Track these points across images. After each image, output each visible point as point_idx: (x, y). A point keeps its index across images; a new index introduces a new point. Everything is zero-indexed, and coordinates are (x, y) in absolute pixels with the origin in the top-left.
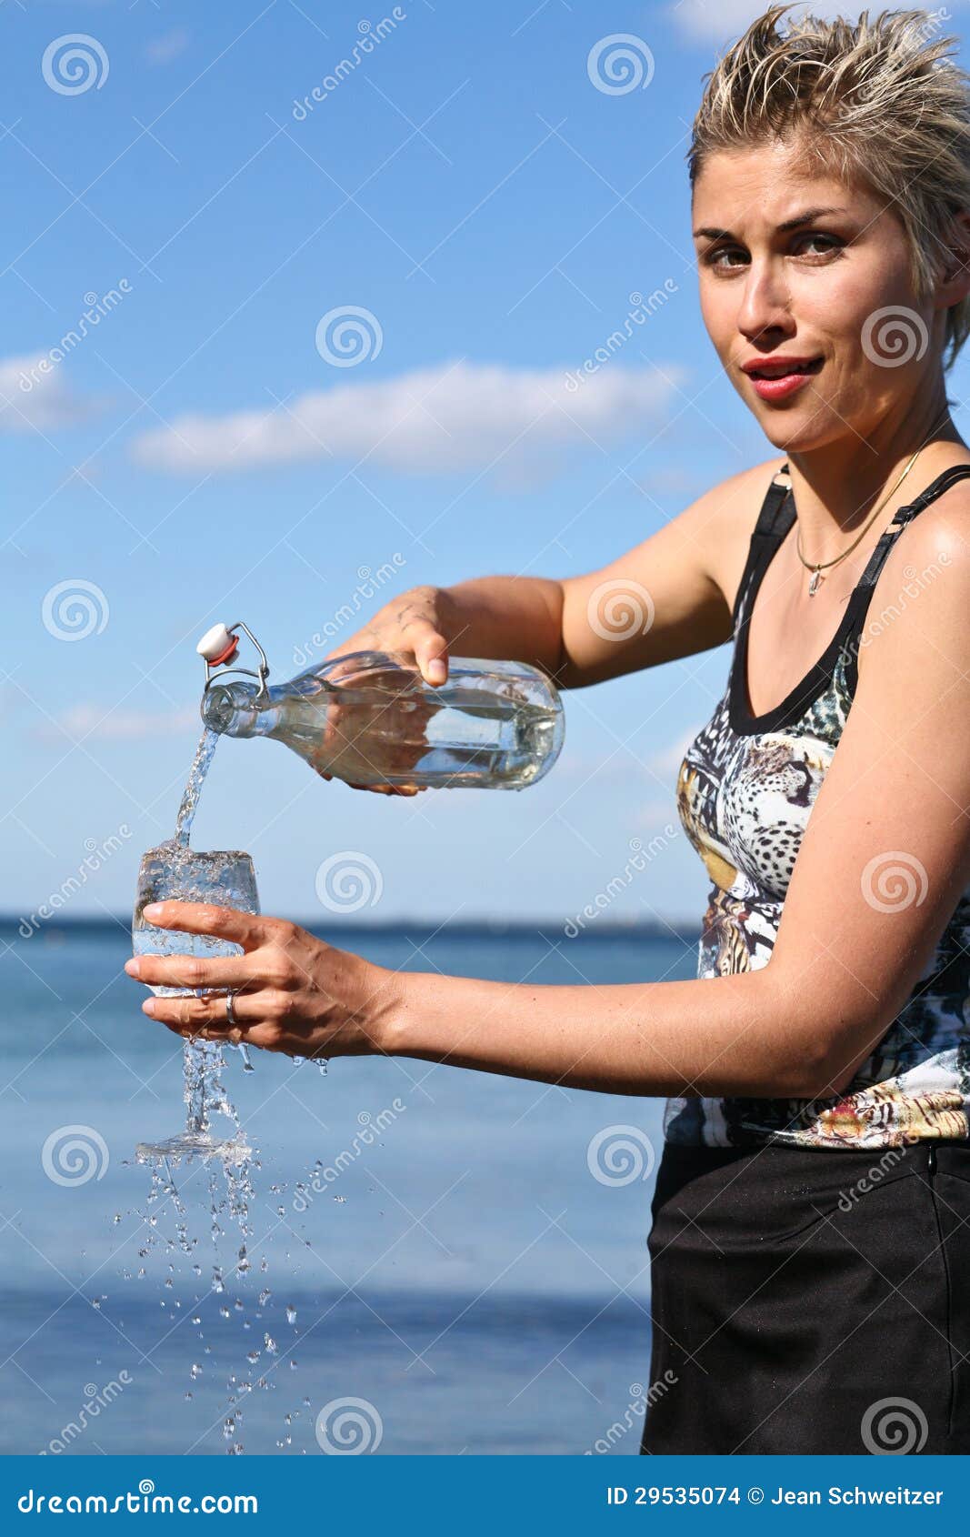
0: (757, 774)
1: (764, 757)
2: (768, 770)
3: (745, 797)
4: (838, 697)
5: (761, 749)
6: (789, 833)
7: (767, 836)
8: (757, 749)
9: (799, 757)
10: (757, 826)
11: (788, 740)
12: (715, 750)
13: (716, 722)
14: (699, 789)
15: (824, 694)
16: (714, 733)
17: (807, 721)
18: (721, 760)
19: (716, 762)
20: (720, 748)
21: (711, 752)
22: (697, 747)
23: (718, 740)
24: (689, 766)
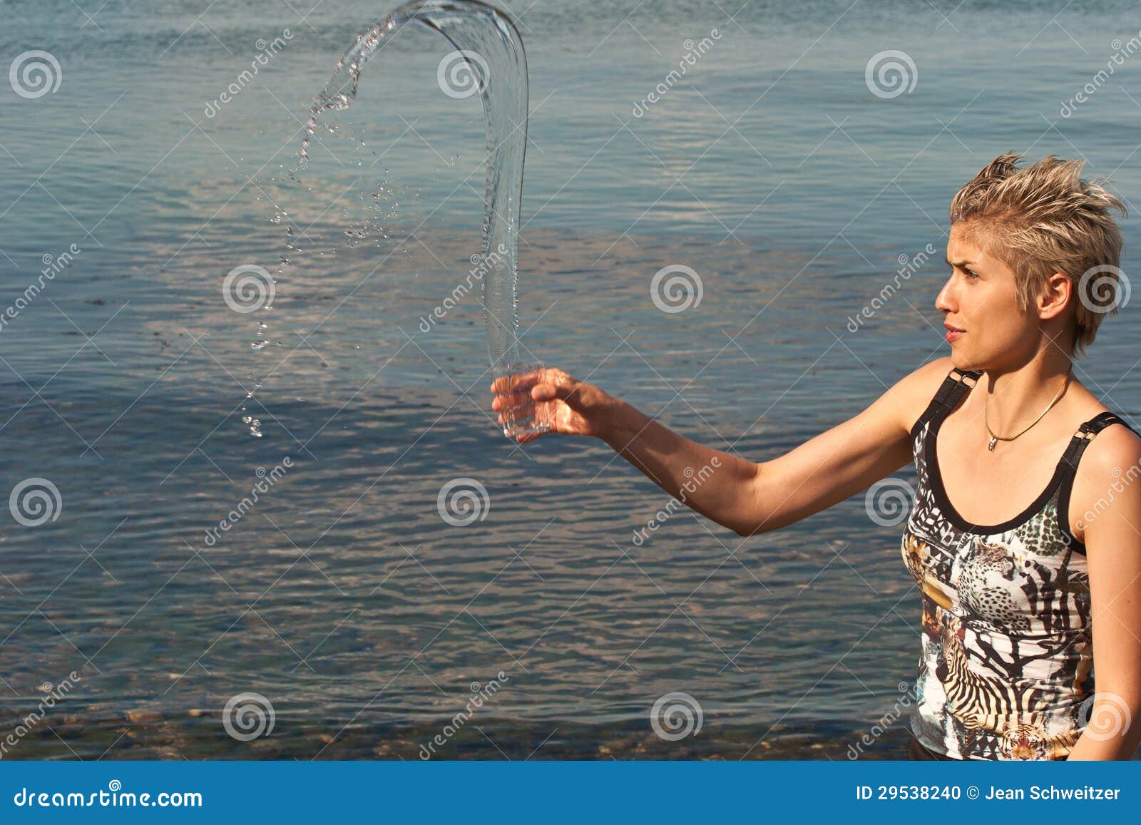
0: (986, 560)
1: (990, 550)
2: (993, 559)
3: (980, 571)
4: (1045, 518)
5: (987, 546)
6: (1001, 593)
7: (989, 593)
8: (985, 545)
9: (1010, 554)
10: (984, 587)
11: (1004, 545)
12: (938, 534)
13: (927, 513)
14: (932, 554)
15: (1037, 515)
16: (930, 522)
17: (1024, 527)
18: (948, 542)
19: (943, 542)
20: (944, 534)
21: (935, 534)
22: (919, 527)
23: (938, 527)
24: (917, 538)
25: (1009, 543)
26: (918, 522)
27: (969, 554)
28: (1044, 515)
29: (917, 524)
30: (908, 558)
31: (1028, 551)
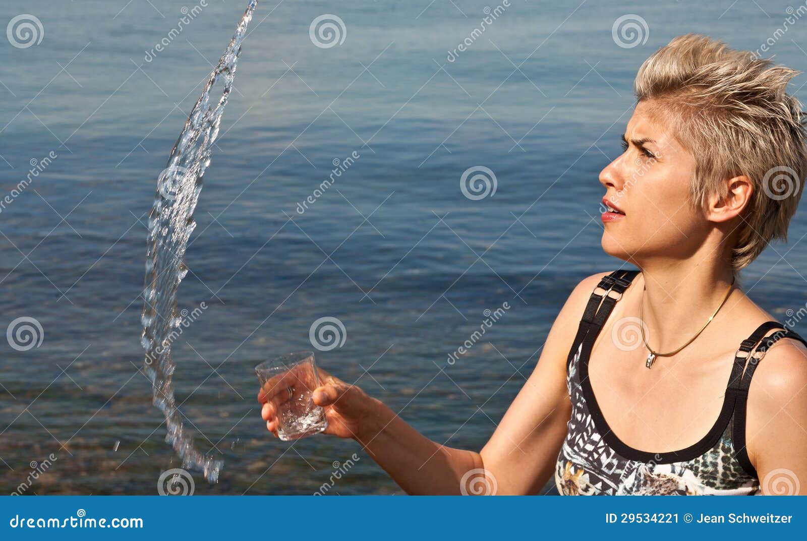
1: (658, 483)
2: (662, 491)
4: (722, 454)
5: (654, 476)
8: (652, 476)
9: (682, 487)
11: (675, 477)
12: (598, 460)
13: (586, 438)
14: (591, 482)
15: (712, 450)
16: (590, 447)
17: (697, 462)
18: (610, 469)
19: (604, 469)
20: (605, 460)
21: (595, 460)
22: (576, 453)
23: (598, 453)
24: (574, 465)
25: (681, 475)
26: (576, 448)
27: (634, 485)
28: (720, 450)
29: (575, 451)
30: (563, 487)
31: (703, 486)
